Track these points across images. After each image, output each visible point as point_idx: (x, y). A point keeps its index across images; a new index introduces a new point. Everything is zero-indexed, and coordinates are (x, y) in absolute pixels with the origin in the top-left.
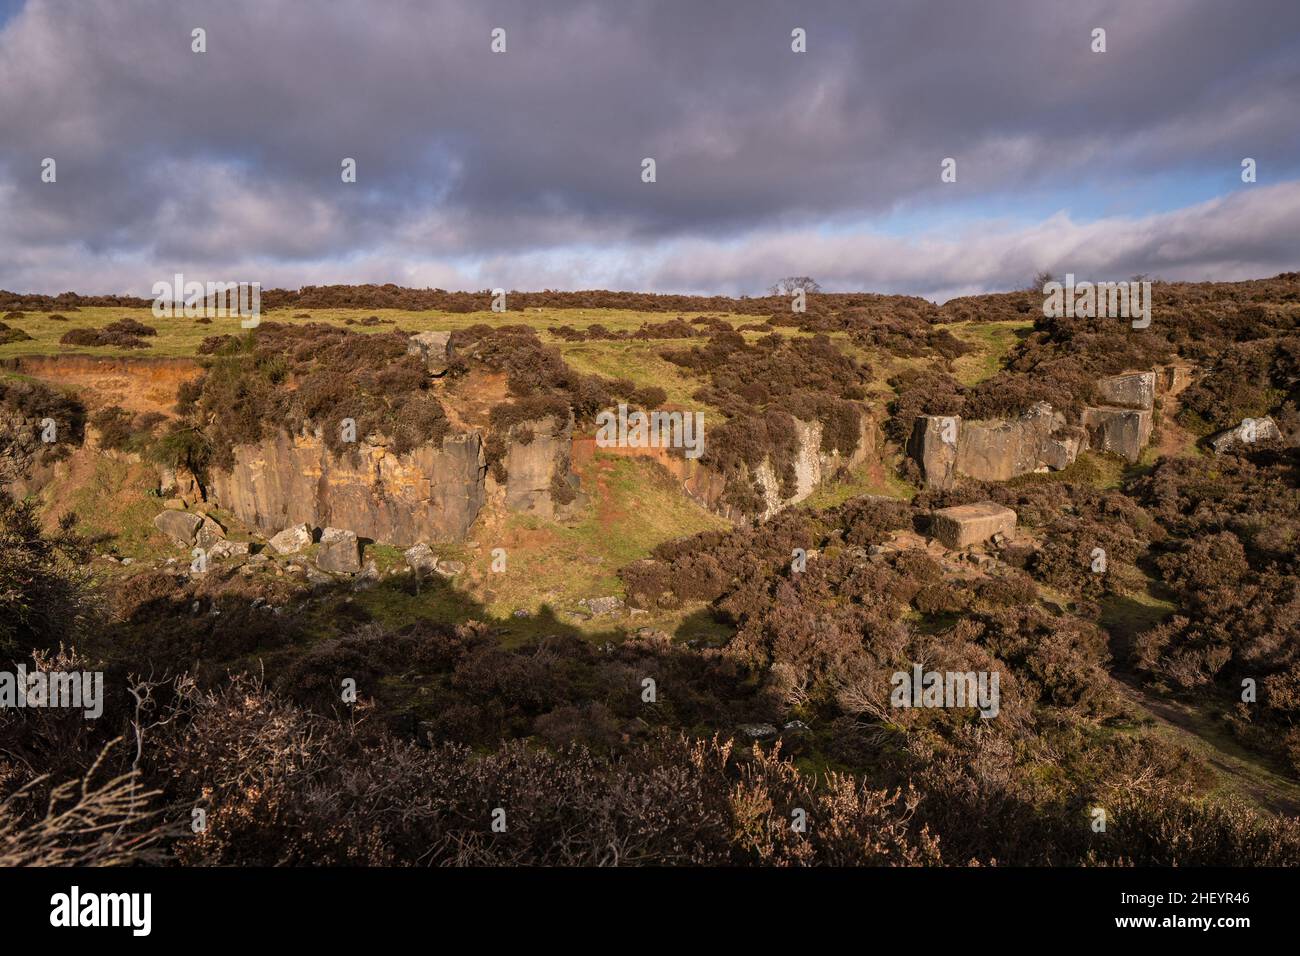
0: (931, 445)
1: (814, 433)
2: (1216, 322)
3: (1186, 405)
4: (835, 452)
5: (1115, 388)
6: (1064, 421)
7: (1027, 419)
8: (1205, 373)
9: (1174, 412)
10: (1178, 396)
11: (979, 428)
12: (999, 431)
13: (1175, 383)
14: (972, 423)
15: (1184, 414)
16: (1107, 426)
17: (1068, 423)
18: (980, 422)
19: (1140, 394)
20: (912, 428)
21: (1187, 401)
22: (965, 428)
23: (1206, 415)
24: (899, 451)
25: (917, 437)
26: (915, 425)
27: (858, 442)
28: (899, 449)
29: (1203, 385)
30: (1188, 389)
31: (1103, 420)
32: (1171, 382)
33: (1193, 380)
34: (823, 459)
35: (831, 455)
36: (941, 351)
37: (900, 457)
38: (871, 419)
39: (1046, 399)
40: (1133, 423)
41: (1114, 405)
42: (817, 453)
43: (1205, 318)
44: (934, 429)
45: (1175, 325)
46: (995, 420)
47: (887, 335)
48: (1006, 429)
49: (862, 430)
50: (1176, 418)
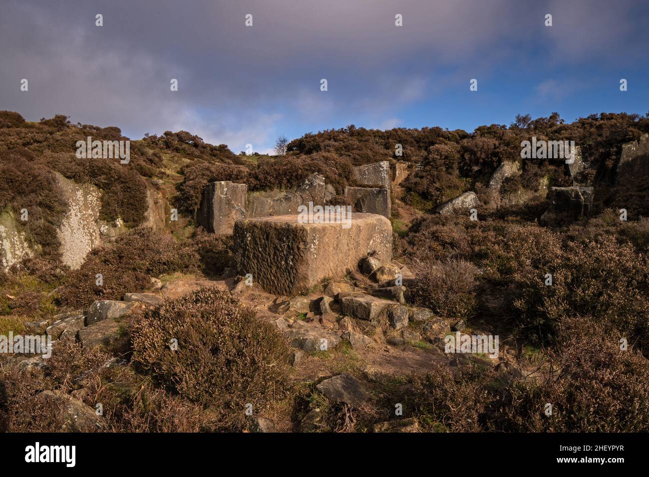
0: (220, 210)
1: (90, 198)
2: (413, 137)
3: (409, 190)
4: (119, 222)
5: (362, 173)
6: (334, 192)
7: (304, 190)
8: (416, 167)
9: (401, 196)
10: (400, 184)
11: (263, 198)
12: (281, 201)
13: (397, 175)
14: (256, 194)
15: (409, 196)
16: (363, 201)
17: (338, 194)
18: (263, 193)
19: (381, 178)
20: (200, 196)
21: (408, 187)
22: (251, 199)
23: (425, 195)
24: (190, 223)
25: (205, 205)
26: (203, 194)
27: (146, 214)
28: (190, 221)
29: (416, 176)
30: (407, 179)
31: (359, 196)
32: (394, 174)
33: (409, 173)
34: (104, 228)
35: (115, 226)
36: (222, 160)
37: (190, 230)
38: (160, 195)
39: (320, 171)
40: (383, 197)
41: (364, 186)
42: (96, 221)
43: (406, 134)
44: (222, 193)
45: (388, 138)
46: (276, 190)
47: (176, 142)
48: (287, 199)
49: (150, 201)
50: (403, 199)
